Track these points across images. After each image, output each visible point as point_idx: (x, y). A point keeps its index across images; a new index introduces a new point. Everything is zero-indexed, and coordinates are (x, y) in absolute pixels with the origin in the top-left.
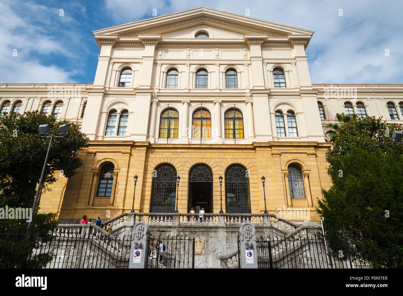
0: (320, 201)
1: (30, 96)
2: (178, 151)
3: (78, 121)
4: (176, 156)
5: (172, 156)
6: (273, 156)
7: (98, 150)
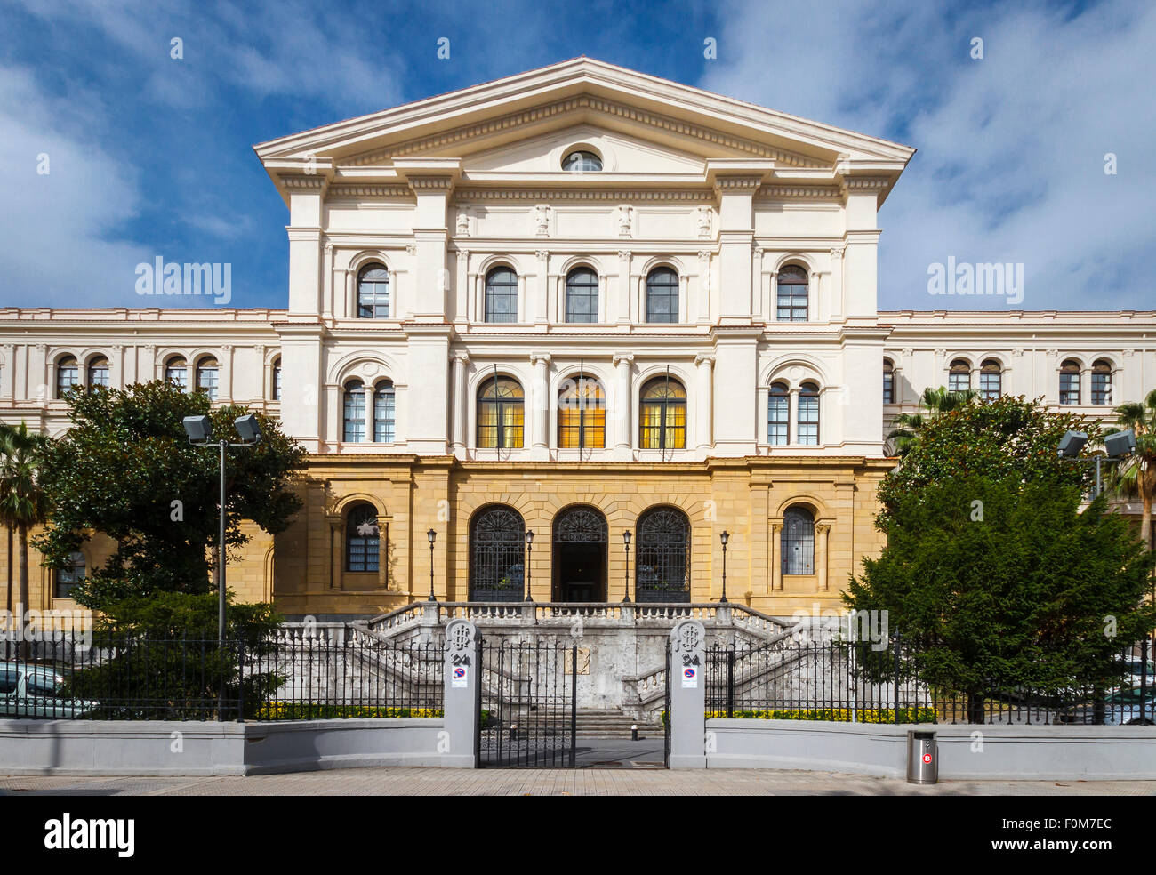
0: (854, 580)
1: (126, 342)
2: (525, 476)
3: (267, 408)
4: (520, 489)
5: (511, 489)
6: (753, 487)
7: (332, 476)
